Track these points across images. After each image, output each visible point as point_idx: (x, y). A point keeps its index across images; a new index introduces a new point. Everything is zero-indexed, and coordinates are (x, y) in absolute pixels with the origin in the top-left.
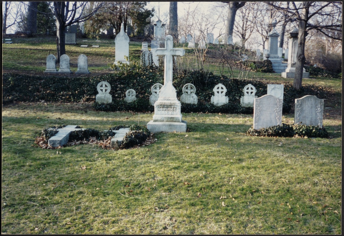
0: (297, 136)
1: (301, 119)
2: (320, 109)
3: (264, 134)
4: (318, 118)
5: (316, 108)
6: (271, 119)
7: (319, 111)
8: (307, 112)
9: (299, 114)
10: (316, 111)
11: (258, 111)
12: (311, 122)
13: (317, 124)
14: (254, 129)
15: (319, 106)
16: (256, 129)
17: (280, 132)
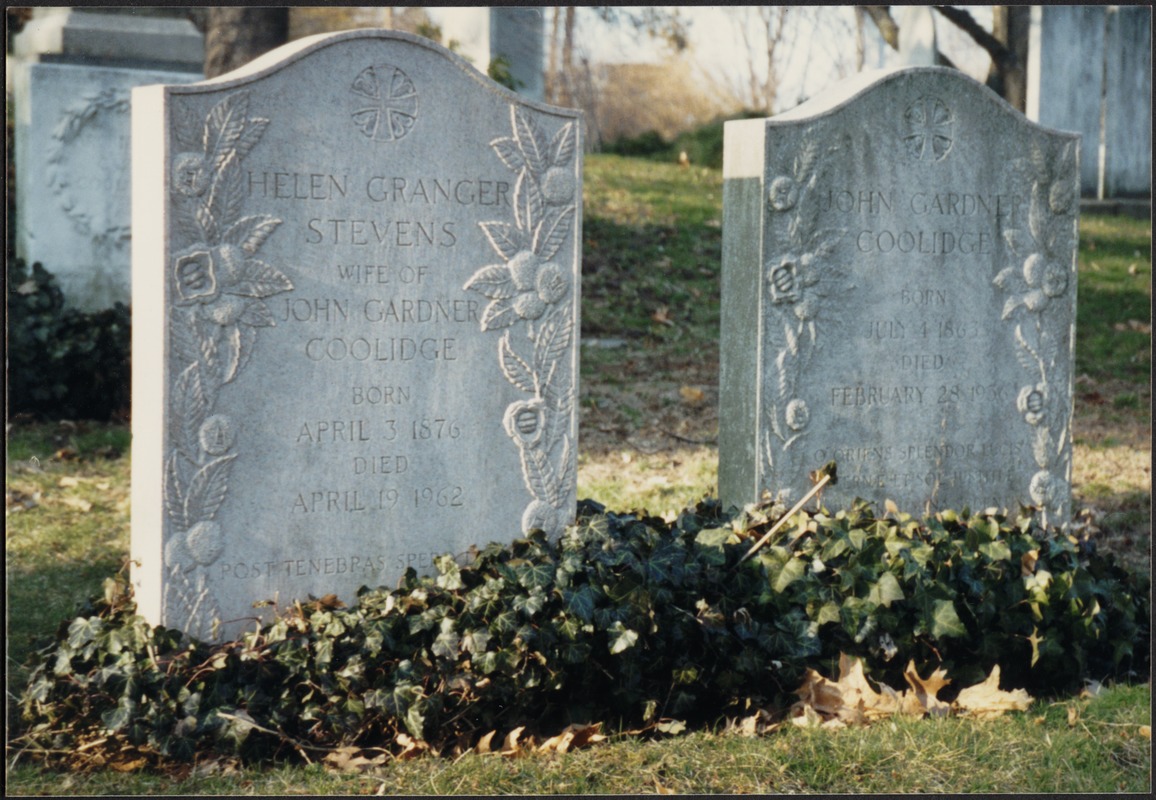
0: (853, 683)
1: (820, 426)
2: (1038, 270)
3: (374, 699)
4: (1021, 402)
5: (999, 260)
6: (420, 434)
7: (1031, 300)
8: (886, 311)
9: (802, 340)
10: (1000, 293)
11: (219, 314)
12: (943, 454)
13: (1017, 486)
14: (167, 639)
15: (1033, 218)
16: (200, 623)
17: (625, 641)
